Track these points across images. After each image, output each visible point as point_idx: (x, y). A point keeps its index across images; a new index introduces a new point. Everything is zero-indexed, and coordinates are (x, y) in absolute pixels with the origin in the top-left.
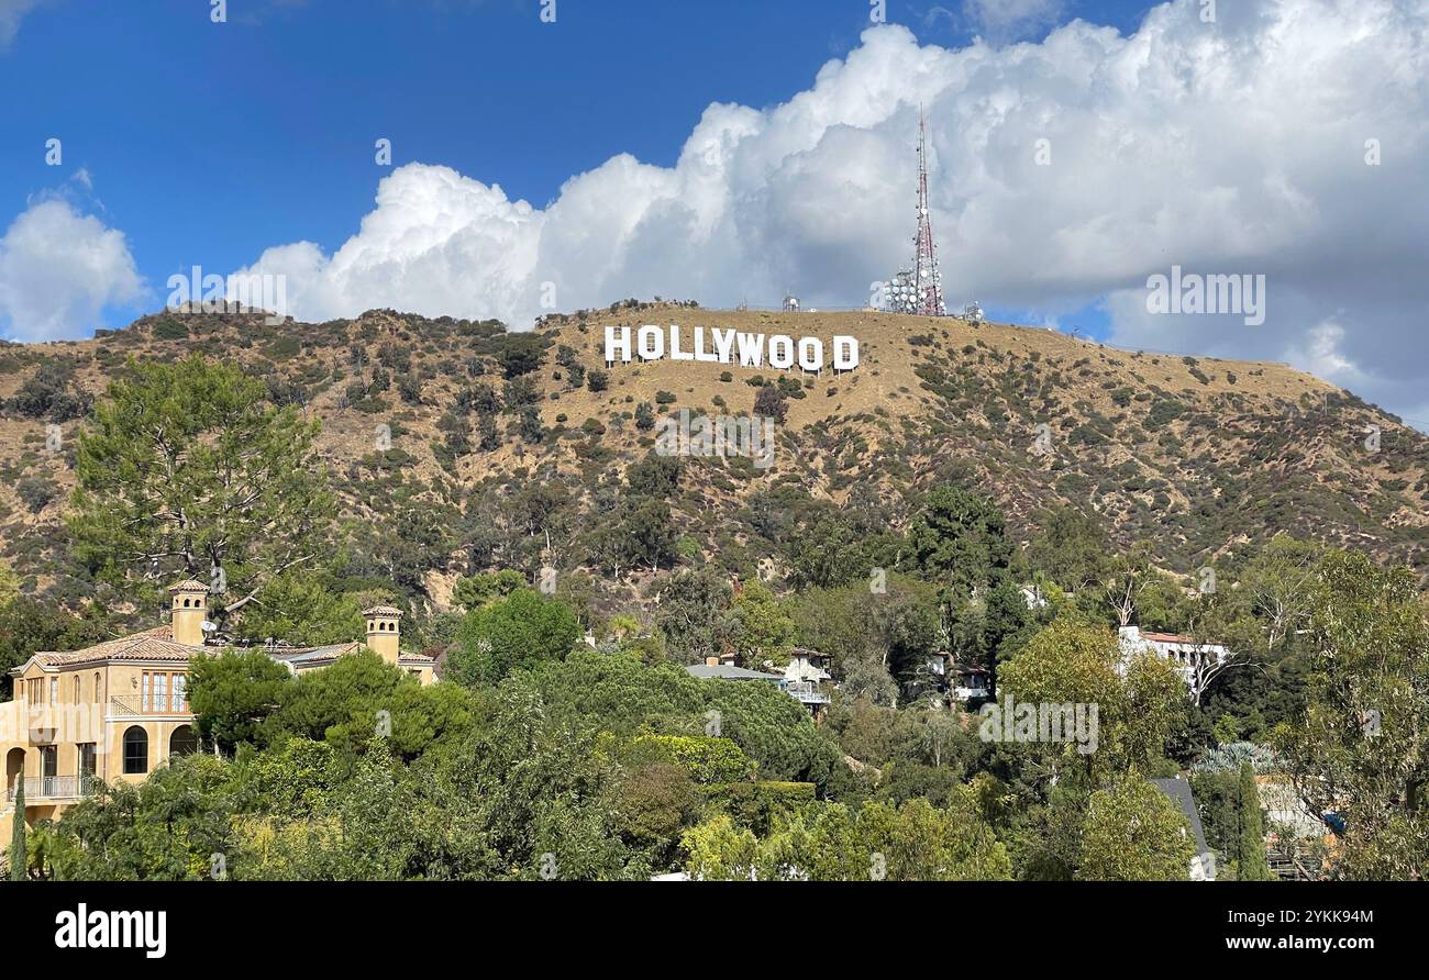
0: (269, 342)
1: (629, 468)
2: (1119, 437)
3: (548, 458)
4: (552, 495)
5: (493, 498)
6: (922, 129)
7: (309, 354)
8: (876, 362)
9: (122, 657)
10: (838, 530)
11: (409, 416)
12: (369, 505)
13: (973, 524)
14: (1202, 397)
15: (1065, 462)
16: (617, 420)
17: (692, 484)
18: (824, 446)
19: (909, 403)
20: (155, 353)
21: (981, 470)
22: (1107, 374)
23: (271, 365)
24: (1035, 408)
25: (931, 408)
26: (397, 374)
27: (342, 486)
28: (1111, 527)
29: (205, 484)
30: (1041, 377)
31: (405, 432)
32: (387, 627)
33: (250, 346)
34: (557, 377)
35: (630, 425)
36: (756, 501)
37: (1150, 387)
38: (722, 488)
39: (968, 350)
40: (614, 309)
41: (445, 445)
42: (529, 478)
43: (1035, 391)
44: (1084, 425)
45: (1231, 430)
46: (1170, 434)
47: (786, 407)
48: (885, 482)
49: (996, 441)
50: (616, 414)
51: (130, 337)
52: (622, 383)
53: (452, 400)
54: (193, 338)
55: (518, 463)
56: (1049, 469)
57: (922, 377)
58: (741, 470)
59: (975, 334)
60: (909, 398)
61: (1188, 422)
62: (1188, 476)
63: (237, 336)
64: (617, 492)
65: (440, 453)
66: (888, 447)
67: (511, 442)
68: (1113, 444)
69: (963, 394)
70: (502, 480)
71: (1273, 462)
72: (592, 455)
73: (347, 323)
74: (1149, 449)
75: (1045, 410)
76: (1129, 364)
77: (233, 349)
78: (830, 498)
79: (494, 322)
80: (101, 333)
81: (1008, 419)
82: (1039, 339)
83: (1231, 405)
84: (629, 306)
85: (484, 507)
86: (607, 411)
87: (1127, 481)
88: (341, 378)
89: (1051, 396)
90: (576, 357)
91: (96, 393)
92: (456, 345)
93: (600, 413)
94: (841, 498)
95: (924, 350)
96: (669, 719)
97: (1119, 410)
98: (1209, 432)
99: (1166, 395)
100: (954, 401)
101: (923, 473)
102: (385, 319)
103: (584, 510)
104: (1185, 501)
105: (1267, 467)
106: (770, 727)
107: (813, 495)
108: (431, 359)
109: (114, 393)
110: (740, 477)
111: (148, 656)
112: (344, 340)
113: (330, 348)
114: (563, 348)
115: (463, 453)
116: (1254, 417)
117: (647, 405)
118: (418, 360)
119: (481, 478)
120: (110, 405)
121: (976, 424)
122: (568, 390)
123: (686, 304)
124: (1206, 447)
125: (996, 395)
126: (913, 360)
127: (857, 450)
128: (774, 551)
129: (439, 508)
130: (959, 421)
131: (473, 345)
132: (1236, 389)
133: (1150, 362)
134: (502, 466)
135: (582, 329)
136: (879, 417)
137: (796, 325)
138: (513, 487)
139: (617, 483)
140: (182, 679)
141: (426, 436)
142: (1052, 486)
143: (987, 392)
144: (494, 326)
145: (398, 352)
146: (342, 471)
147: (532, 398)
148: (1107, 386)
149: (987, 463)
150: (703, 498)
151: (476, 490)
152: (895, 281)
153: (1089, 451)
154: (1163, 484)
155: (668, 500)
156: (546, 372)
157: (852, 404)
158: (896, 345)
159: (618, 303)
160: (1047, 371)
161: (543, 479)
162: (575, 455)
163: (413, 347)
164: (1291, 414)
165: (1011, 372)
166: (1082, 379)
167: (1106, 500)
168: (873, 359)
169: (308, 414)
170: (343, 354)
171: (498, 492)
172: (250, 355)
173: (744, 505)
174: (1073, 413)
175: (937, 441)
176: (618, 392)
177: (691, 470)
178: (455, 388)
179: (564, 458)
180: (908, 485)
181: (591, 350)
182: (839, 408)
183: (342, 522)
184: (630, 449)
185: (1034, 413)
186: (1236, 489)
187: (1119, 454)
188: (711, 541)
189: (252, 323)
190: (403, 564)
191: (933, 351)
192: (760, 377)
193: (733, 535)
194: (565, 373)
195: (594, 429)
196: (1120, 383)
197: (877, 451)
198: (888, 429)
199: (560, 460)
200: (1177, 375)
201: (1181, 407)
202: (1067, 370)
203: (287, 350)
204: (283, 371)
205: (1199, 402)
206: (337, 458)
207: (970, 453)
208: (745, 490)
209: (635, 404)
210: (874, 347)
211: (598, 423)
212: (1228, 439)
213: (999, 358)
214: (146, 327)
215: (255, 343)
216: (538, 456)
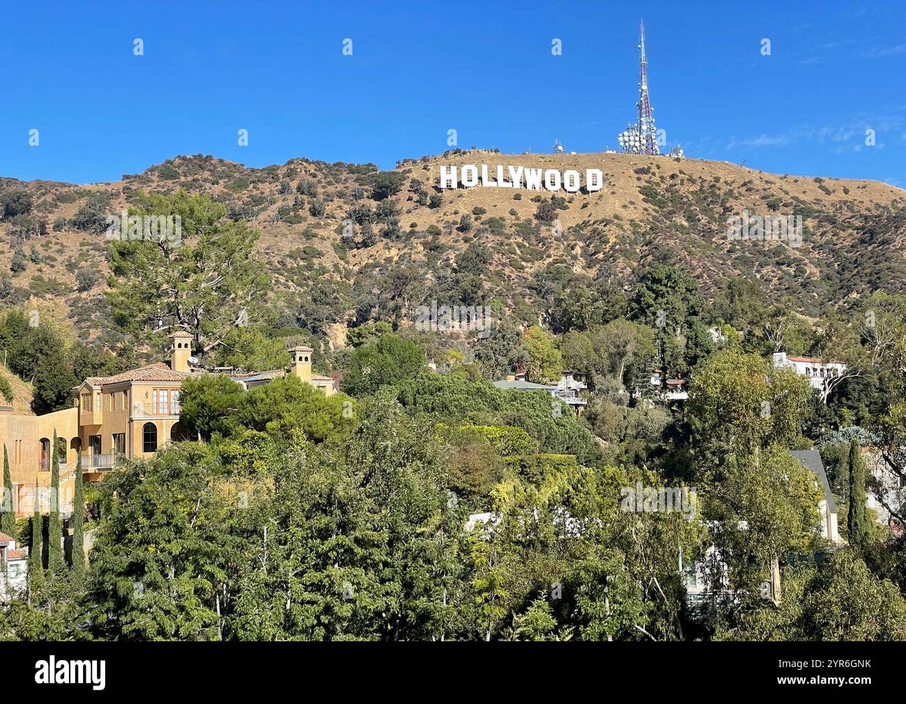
4: (407, 273)
8: (614, 185)
9: (140, 380)
10: (589, 293)
11: (318, 226)
12: (293, 281)
13: (677, 288)
14: (827, 204)
15: (737, 247)
16: (449, 225)
17: (497, 266)
18: (581, 240)
20: (160, 189)
21: (683, 253)
22: (765, 190)
23: (231, 195)
24: (717, 213)
25: (649, 214)
26: (310, 199)
27: (277, 271)
28: (768, 288)
30: (721, 193)
31: (315, 236)
32: (303, 359)
34: (410, 199)
35: (457, 228)
36: (536, 276)
37: (793, 198)
38: (517, 268)
39: (672, 177)
40: (446, 154)
41: (340, 243)
42: (393, 263)
43: (717, 202)
45: (846, 224)
46: (806, 228)
47: (556, 215)
48: (621, 262)
49: (692, 235)
50: (448, 222)
53: (344, 215)
54: (183, 179)
55: (387, 254)
56: (726, 252)
57: (643, 194)
58: (528, 256)
59: (676, 165)
60: (635, 208)
63: (210, 177)
65: (337, 248)
66: (622, 240)
67: (382, 241)
69: (670, 205)
70: (375, 266)
73: (278, 168)
75: (723, 214)
77: (208, 185)
78: (586, 273)
79: (370, 165)
81: (699, 220)
82: (719, 168)
83: (846, 208)
84: (456, 153)
85: (366, 282)
88: (274, 203)
89: (728, 205)
92: (346, 180)
93: (438, 222)
94: (592, 273)
96: (482, 415)
97: (772, 213)
99: (803, 202)
100: (665, 209)
101: (645, 256)
102: (301, 164)
103: (428, 283)
104: (816, 271)
106: (547, 419)
107: (575, 272)
108: (331, 189)
110: (527, 261)
111: (157, 379)
112: (275, 178)
113: (267, 184)
114: (413, 181)
115: (352, 248)
116: (861, 216)
117: (468, 216)
118: (322, 190)
121: (679, 224)
122: (417, 208)
123: (491, 150)
124: (829, 236)
125: (691, 205)
126: (637, 183)
128: (549, 308)
129: (338, 283)
130: (668, 222)
132: (849, 198)
133: (792, 181)
134: (377, 256)
136: (616, 221)
137: (562, 163)
138: (383, 269)
140: (177, 393)
141: (328, 238)
142: (729, 262)
143: (685, 203)
145: (310, 186)
146: (276, 261)
148: (763, 198)
150: (504, 274)
151: (361, 271)
152: (626, 132)
153: (753, 240)
154: (802, 260)
155: (482, 276)
157: (598, 213)
158: (627, 174)
159: (448, 151)
160: (725, 188)
161: (402, 264)
162: (422, 248)
163: (319, 182)
164: (885, 213)
165: (701, 189)
166: (748, 193)
168: (612, 184)
169: (254, 224)
171: (374, 273)
172: (218, 189)
173: (530, 278)
174: (742, 215)
175: (653, 235)
177: (496, 256)
178: (347, 207)
180: (635, 264)
181: (432, 181)
182: (590, 216)
183: (277, 293)
184: (457, 244)
185: (717, 216)
186: (849, 263)
187: (773, 241)
188: (510, 302)
189: (219, 169)
190: (314, 319)
192: (539, 196)
193: (524, 298)
196: (773, 196)
197: (615, 243)
198: (622, 228)
199: (413, 252)
200: (810, 190)
201: (813, 210)
202: (738, 188)
203: (241, 185)
204: (239, 199)
205: (825, 206)
206: (273, 253)
207: (675, 243)
208: (530, 269)
209: (461, 215)
210: (613, 176)
211: (437, 228)
212: (844, 231)
213: (692, 181)
214: (153, 173)
215: (221, 182)
216: (399, 250)
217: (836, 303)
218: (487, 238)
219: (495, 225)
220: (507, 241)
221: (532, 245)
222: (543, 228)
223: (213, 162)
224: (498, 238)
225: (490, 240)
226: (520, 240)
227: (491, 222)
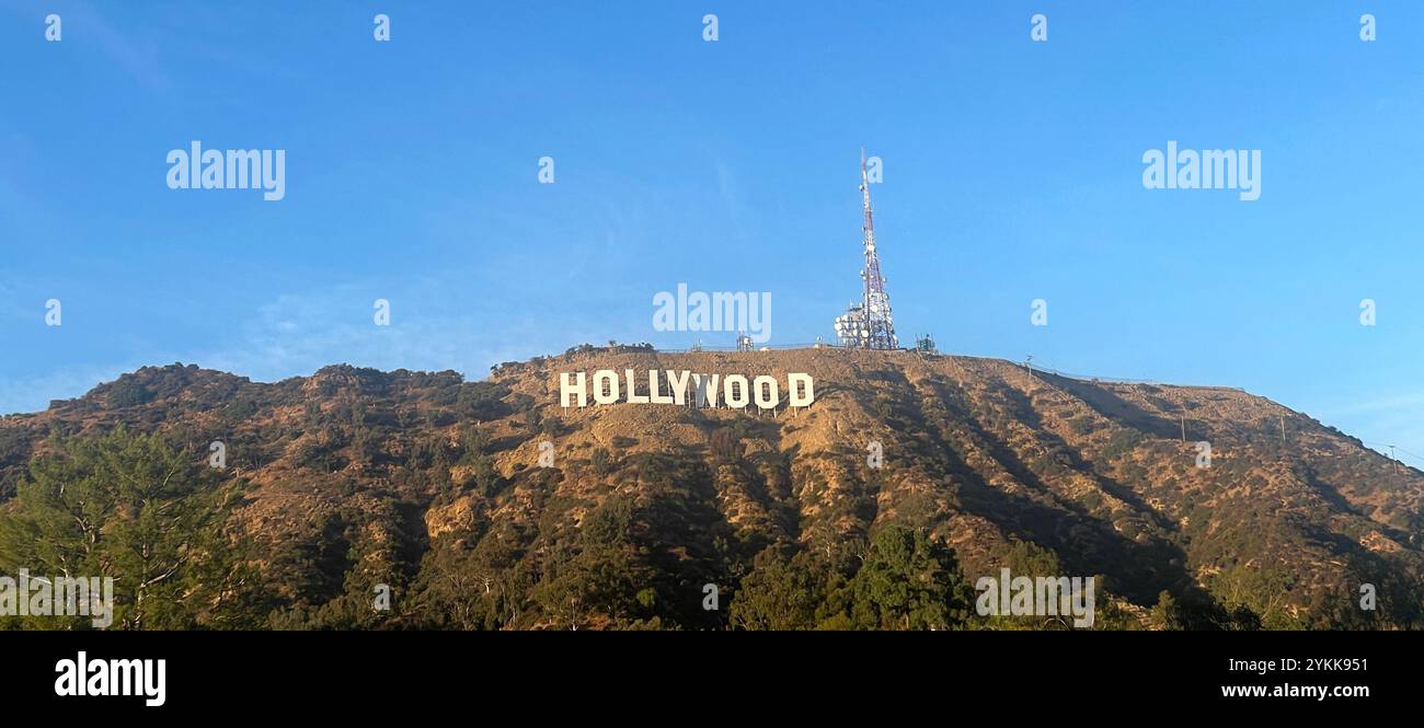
0: (224, 404)
1: (587, 516)
3: (504, 510)
5: (449, 554)
7: (265, 414)
16: (575, 466)
19: (867, 438)
33: (205, 409)
35: (587, 471)
40: (571, 353)
44: (1045, 455)
46: (1132, 462)
47: (744, 447)
50: (573, 461)
51: (85, 406)
52: (578, 429)
61: (1150, 450)
62: (1153, 505)
64: (575, 540)
71: (1237, 489)
72: (550, 505)
73: (304, 380)
76: (1084, 392)
79: (451, 372)
80: (56, 404)
84: (584, 351)
86: (564, 458)
87: (1091, 512)
88: (296, 437)
90: (532, 405)
93: (558, 460)
95: (881, 384)
97: (1079, 439)
98: (1171, 459)
102: (341, 375)
105: (1231, 493)
112: (299, 398)
113: (285, 407)
117: (605, 449)
119: (436, 533)
123: (640, 348)
127: (817, 488)
131: (431, 396)
135: (539, 375)
139: (575, 531)
144: (452, 378)
147: (489, 449)
149: (949, 497)
152: (846, 317)
156: (503, 421)
157: (811, 442)
159: (573, 349)
170: (299, 412)
175: (896, 476)
176: (576, 438)
179: (522, 508)
181: (547, 397)
184: (589, 496)
186: (1202, 517)
189: (208, 386)
191: (889, 385)
192: (717, 418)
194: (521, 422)
195: (554, 475)
197: (837, 489)
209: (593, 449)
211: (556, 470)
214: (101, 395)
223: (198, 375)
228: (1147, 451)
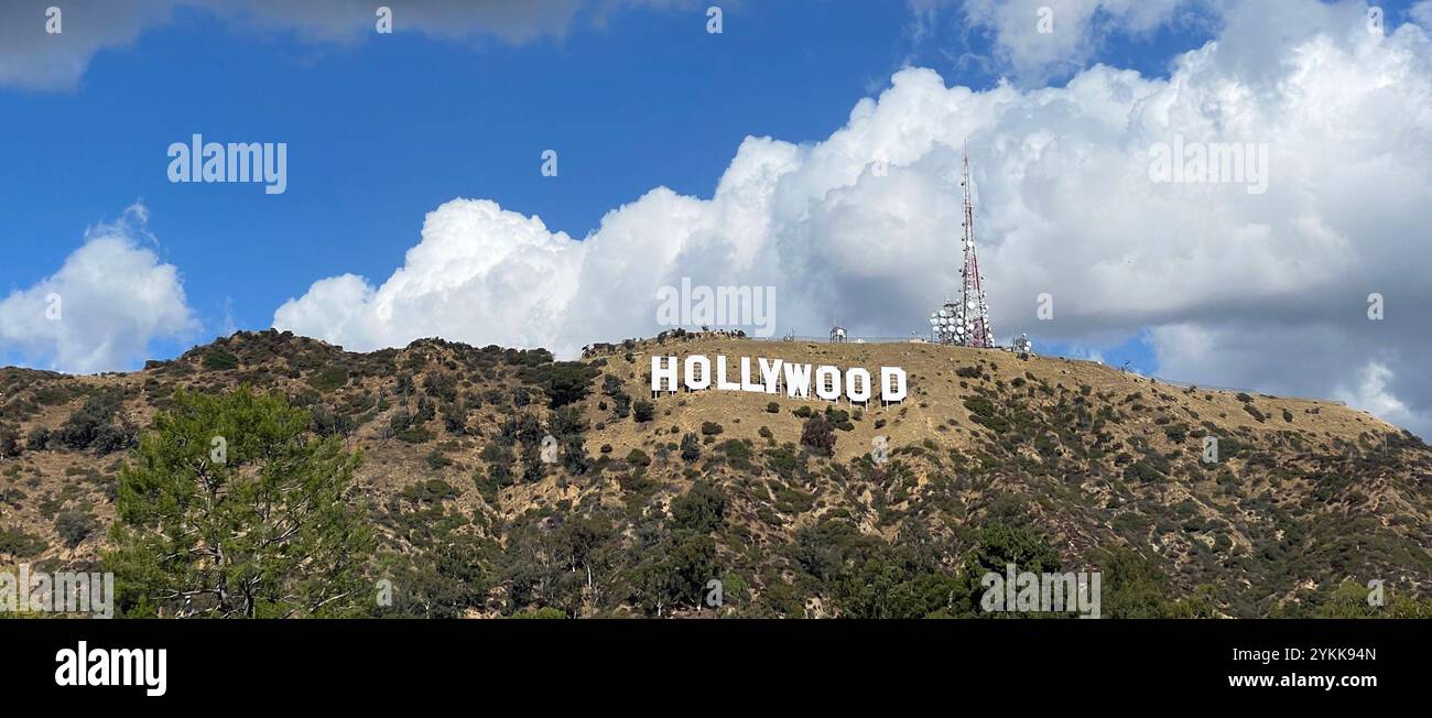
0: (317, 372)
1: (674, 500)
2: (1176, 475)
3: (591, 490)
4: (597, 529)
5: (534, 531)
6: (966, 164)
7: (355, 384)
8: (925, 393)
10: (889, 568)
11: (453, 447)
12: (408, 538)
13: (1027, 564)
14: (1258, 435)
15: (1122, 500)
16: (663, 451)
17: (738, 518)
18: (873, 480)
19: (958, 436)
20: (203, 384)
21: (1034, 507)
22: (1160, 409)
23: (317, 395)
24: (1087, 443)
25: (981, 441)
26: (443, 404)
27: (383, 519)
28: (1173, 569)
29: (244, 518)
30: (1093, 411)
31: (448, 463)
33: (297, 376)
34: (603, 407)
35: (676, 456)
36: (804, 536)
37: (1204, 424)
38: (769, 523)
39: (1017, 383)
40: (662, 338)
41: (487, 476)
42: (572, 510)
43: (1086, 425)
44: (1139, 461)
45: (1291, 469)
46: (1227, 473)
47: (834, 439)
48: (936, 518)
49: (1049, 477)
50: (661, 445)
51: (180, 368)
52: (668, 413)
53: (496, 430)
54: (242, 368)
55: (561, 496)
56: (1104, 507)
57: (971, 410)
58: (788, 504)
59: (1023, 366)
60: (959, 431)
61: (1246, 461)
62: (1247, 516)
63: (286, 366)
64: (661, 525)
65: (482, 484)
66: (938, 481)
67: (555, 473)
68: (1169, 482)
69: (1013, 427)
70: (544, 512)
71: (1335, 504)
72: (637, 487)
73: (396, 352)
74: (1208, 487)
75: (1098, 445)
76: (1182, 399)
77: (281, 379)
78: (880, 535)
79: (542, 351)
80: (151, 364)
81: (1060, 454)
82: (1089, 372)
83: (1288, 444)
84: (677, 336)
85: (526, 541)
86: (652, 442)
87: (1186, 521)
88: (386, 408)
89: (1104, 431)
90: (623, 388)
91: (142, 424)
92: (502, 375)
93: (645, 444)
94: (891, 534)
95: (973, 382)
97: (1174, 447)
98: (1267, 471)
99: (1222, 432)
100: (1005, 435)
101: (975, 509)
102: (433, 347)
103: (627, 545)
104: (1245, 542)
105: (1330, 509)
107: (862, 531)
108: (477, 388)
109: (159, 425)
110: (787, 512)
112: (391, 370)
113: (377, 378)
114: (609, 378)
115: (506, 485)
116: (1313, 457)
117: (694, 435)
118: (463, 390)
119: (524, 510)
120: (155, 436)
121: (1028, 458)
122: (614, 421)
123: (733, 334)
124: (1266, 487)
125: (1046, 428)
126: (961, 392)
127: (907, 484)
128: (822, 590)
129: (479, 543)
130: (1010, 455)
131: (520, 374)
132: (1293, 428)
133: (1203, 398)
134: (545, 498)
135: (629, 358)
136: (928, 451)
137: (841, 355)
138: (555, 519)
139: (662, 516)
141: (469, 467)
142: (1109, 524)
143: (1038, 426)
144: (542, 355)
145: (445, 381)
146: (382, 503)
147: (577, 429)
148: (1161, 421)
149: (1040, 499)
150: (750, 532)
151: (519, 523)
152: (943, 313)
153: (1145, 489)
154: (1223, 525)
155: (713, 535)
156: (592, 402)
157: (901, 437)
158: (944, 377)
159: (665, 333)
160: (1099, 405)
161: (586, 512)
162: (619, 487)
163: (460, 376)
164: (1351, 454)
165: (1062, 404)
166: (1134, 414)
167: (1165, 541)
168: (922, 391)
169: (352, 445)
170: (390, 383)
171: (540, 525)
172: (297, 385)
173: (791, 540)
174: (1126, 449)
175: (988, 475)
176: (665, 423)
177: (737, 503)
178: (500, 418)
179: (608, 490)
180: (959, 521)
181: (637, 380)
183: (379, 557)
184: (676, 481)
185: (1087, 448)
186: (1299, 532)
187: (1177, 493)
188: (757, 578)
189: (301, 353)
190: (440, 602)
191: (982, 383)
192: (808, 408)
193: (779, 573)
194: (611, 403)
195: (639, 460)
196: (1174, 419)
197: (926, 486)
198: (938, 463)
199: (604, 492)
200: (1231, 412)
201: (1238, 444)
202: (1119, 404)
203: (334, 380)
204: (330, 401)
205: (1256, 439)
206: (378, 490)
207: (1023, 489)
208: (792, 525)
209: (681, 435)
210: (922, 378)
211: (643, 454)
212: (1288, 479)
213: (1049, 392)
214: (196, 358)
215: (303, 373)
216: (581, 488)
217: (1281, 597)
218: (723, 472)
219: (737, 452)
220: (754, 478)
221: (796, 486)
222: (813, 459)
223: (292, 342)
224: (741, 473)
225: (727, 477)
226: (775, 477)
227: (731, 446)
228: (1244, 462)
